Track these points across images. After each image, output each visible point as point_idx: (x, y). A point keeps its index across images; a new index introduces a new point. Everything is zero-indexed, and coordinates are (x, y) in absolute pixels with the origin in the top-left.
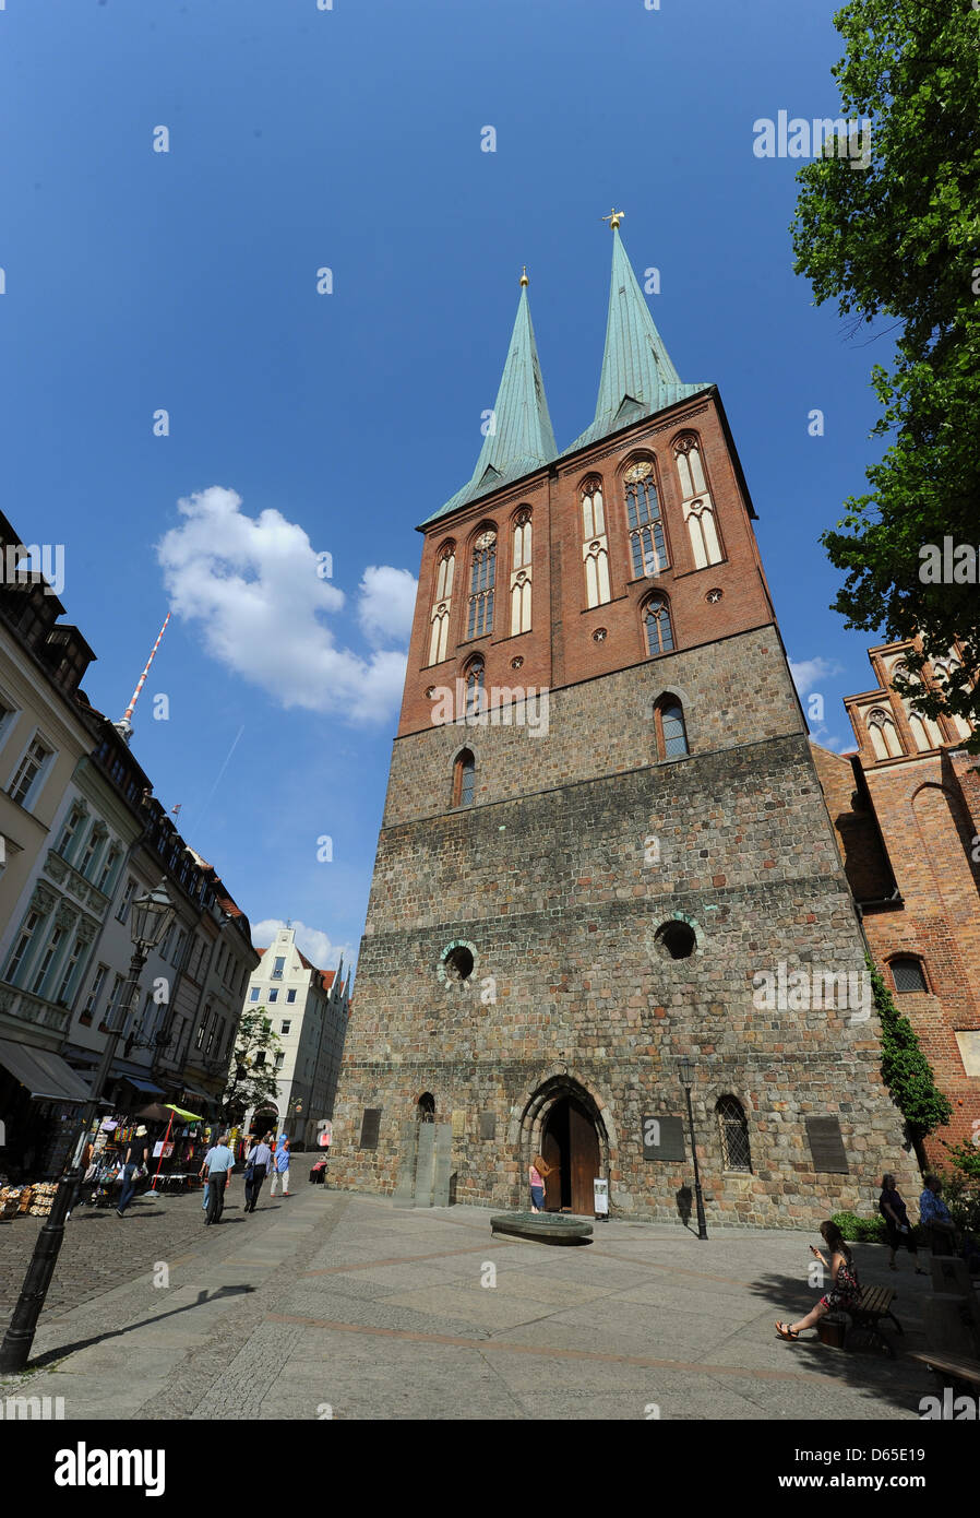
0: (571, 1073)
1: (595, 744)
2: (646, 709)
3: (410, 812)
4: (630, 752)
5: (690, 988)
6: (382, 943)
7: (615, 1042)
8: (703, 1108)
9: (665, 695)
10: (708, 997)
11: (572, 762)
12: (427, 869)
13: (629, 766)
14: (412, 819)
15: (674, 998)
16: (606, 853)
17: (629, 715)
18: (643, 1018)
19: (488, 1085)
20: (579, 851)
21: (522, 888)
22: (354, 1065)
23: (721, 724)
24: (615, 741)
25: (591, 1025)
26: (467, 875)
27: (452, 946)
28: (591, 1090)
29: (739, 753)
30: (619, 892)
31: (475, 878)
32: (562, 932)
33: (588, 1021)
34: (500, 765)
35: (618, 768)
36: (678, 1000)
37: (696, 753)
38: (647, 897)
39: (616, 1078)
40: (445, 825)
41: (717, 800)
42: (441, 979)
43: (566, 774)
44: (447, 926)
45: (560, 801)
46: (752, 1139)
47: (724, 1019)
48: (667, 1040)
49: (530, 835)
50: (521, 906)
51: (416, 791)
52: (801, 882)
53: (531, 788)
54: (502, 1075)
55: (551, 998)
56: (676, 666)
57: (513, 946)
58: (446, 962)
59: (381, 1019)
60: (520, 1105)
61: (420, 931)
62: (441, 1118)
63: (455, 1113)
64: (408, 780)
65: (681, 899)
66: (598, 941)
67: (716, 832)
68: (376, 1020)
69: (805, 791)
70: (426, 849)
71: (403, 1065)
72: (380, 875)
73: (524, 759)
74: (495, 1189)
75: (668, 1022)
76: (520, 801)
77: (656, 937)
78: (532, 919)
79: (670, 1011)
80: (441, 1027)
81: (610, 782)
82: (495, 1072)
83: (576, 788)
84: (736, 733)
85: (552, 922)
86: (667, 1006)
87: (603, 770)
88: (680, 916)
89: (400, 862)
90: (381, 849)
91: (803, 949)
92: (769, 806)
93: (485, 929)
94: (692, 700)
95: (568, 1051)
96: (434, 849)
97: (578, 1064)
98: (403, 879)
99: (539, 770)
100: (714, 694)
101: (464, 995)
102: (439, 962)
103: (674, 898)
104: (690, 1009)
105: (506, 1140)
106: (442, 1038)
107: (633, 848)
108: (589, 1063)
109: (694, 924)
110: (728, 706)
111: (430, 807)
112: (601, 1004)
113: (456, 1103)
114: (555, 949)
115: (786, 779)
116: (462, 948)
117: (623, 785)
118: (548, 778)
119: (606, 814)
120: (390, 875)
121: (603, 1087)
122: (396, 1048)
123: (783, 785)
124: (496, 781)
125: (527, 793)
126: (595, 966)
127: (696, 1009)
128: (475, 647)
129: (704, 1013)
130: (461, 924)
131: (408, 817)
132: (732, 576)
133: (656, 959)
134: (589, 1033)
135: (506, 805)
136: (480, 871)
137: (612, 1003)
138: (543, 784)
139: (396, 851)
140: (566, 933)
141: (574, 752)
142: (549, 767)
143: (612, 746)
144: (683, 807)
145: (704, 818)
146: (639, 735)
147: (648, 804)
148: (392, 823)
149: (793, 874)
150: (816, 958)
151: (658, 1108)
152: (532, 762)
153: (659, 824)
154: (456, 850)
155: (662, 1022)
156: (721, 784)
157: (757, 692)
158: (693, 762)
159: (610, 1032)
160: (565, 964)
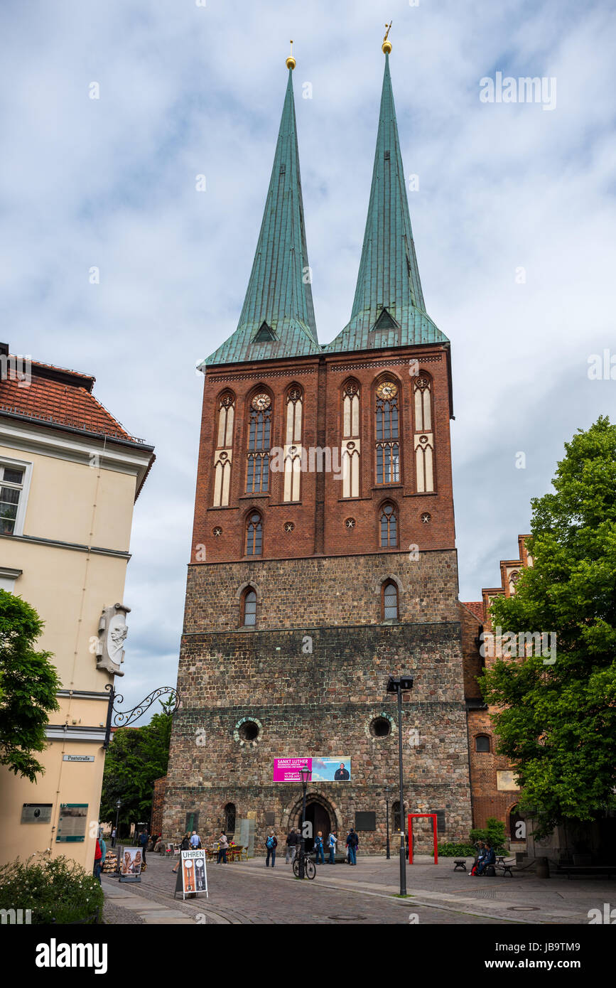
0: (320, 792)
1: (343, 603)
2: (377, 586)
3: (205, 625)
4: (365, 614)
5: (386, 752)
6: (190, 714)
8: (386, 807)
9: (389, 579)
10: (394, 756)
11: (327, 612)
12: (222, 669)
13: (363, 622)
14: (209, 631)
15: (377, 756)
16: (345, 675)
17: (366, 589)
18: (360, 766)
19: (270, 798)
20: (329, 671)
21: (291, 689)
22: (176, 788)
23: (418, 607)
24: (355, 604)
26: (253, 677)
27: (244, 720)
28: (330, 800)
29: (427, 627)
30: (352, 698)
31: (259, 678)
32: (317, 718)
34: (276, 604)
35: (356, 622)
36: (379, 757)
37: (403, 622)
38: (368, 703)
39: (344, 795)
40: (235, 639)
41: (411, 653)
42: (236, 740)
43: (323, 620)
44: (240, 708)
45: (318, 637)
46: (406, 820)
48: (371, 777)
49: (297, 656)
50: (291, 700)
51: (211, 610)
53: (298, 625)
54: (279, 793)
55: (309, 754)
56: (397, 561)
57: (286, 724)
58: (239, 729)
59: (194, 761)
60: (290, 808)
61: (220, 709)
62: (240, 815)
63: (249, 812)
64: (203, 600)
65: (386, 706)
66: (338, 725)
67: (409, 671)
68: (190, 762)
70: (221, 655)
71: (212, 788)
72: (184, 668)
73: (294, 603)
75: (372, 768)
77: (370, 724)
78: (298, 709)
79: (374, 763)
80: (238, 767)
81: (351, 631)
82: (275, 792)
83: (329, 631)
84: (426, 615)
85: (311, 711)
86: (373, 760)
87: (347, 622)
88: (384, 715)
89: (200, 661)
90: (184, 649)
91: (442, 737)
92: (437, 661)
93: (267, 712)
94: (404, 587)
95: (318, 782)
97: (323, 788)
98: (204, 673)
99: (304, 613)
100: (417, 587)
101: (253, 750)
102: (235, 729)
103: (382, 705)
104: (385, 762)
105: (280, 824)
106: (239, 773)
107: (362, 674)
108: (330, 788)
109: (391, 719)
110: (424, 596)
111: (222, 624)
113: (250, 808)
114: (312, 727)
115: (448, 647)
116: (251, 722)
117: (359, 634)
118: (311, 620)
119: (347, 651)
120: (193, 669)
121: (336, 799)
122: (206, 779)
123: (446, 650)
124: (273, 615)
125: (296, 628)
126: (335, 738)
128: (255, 502)
129: (392, 764)
130: (250, 707)
131: (205, 629)
132: (438, 507)
133: (369, 736)
135: (281, 633)
136: (262, 675)
138: (307, 624)
139: (196, 653)
140: (320, 719)
141: (328, 605)
142: (311, 613)
143: (354, 607)
144: (392, 654)
145: (403, 662)
146: (371, 603)
147: (372, 649)
148: (192, 632)
149: (443, 699)
151: (364, 808)
152: (300, 606)
153: (379, 662)
154: (244, 658)
156: (415, 644)
157: (441, 592)
158: (401, 628)
160: (318, 735)
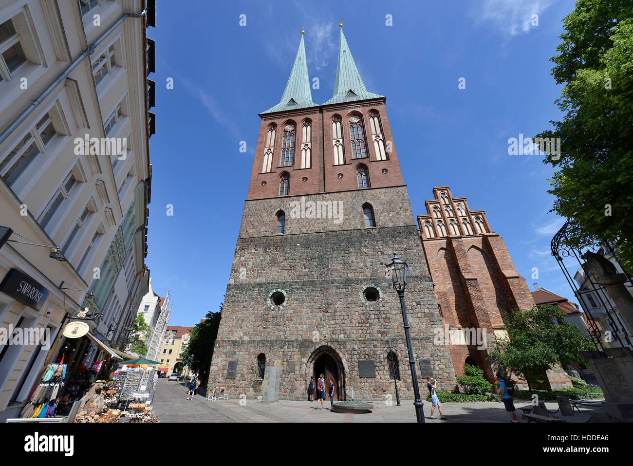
0: (329, 344)
2: (359, 207)
3: (253, 232)
4: (353, 222)
5: (377, 313)
6: (238, 288)
7: (348, 332)
8: (382, 357)
9: (366, 203)
10: (384, 316)
11: (329, 222)
12: (261, 258)
13: (353, 227)
14: (254, 236)
15: (371, 316)
16: (343, 260)
17: (352, 209)
18: (359, 323)
19: (292, 350)
20: (332, 258)
21: (307, 270)
22: (223, 341)
23: (387, 217)
24: (347, 217)
25: (337, 326)
26: (281, 262)
27: (274, 291)
28: (338, 351)
29: (395, 229)
30: (349, 275)
31: (285, 263)
32: (325, 289)
33: (336, 324)
34: (297, 219)
35: (348, 227)
36: (373, 316)
37: (378, 227)
38: (360, 278)
39: (348, 346)
40: (271, 240)
41: (387, 245)
42: (269, 305)
43: (326, 227)
44: (272, 283)
45: (324, 237)
46: (400, 368)
47: (390, 324)
48: (368, 332)
49: (310, 249)
50: (306, 277)
51: (257, 224)
52: (417, 277)
53: (311, 230)
54: (298, 345)
55: (320, 314)
56: (371, 193)
57: (304, 293)
58: (271, 298)
59: (238, 321)
60: (306, 357)
61: (259, 284)
62: (269, 364)
63: (276, 361)
64: (252, 219)
65: (373, 279)
66: (340, 293)
67: (386, 256)
68: (235, 321)
69: (417, 246)
70: (261, 250)
71: (249, 341)
72: (238, 258)
74: (295, 393)
75: (369, 325)
76: (307, 235)
77: (364, 293)
78: (312, 282)
79: (369, 321)
80: (269, 325)
82: (295, 344)
83: (331, 233)
84: (393, 222)
85: (321, 284)
86: (368, 319)
87: (342, 228)
88: (373, 285)
89: (248, 253)
90: (238, 247)
91: (417, 300)
92: (405, 249)
93: (290, 285)
94: (377, 207)
95: (328, 336)
96: (266, 249)
97: (332, 341)
98: (250, 261)
99: (314, 223)
100: (385, 206)
101: (280, 312)
102: (268, 298)
103: (371, 279)
104: (377, 320)
105: (300, 372)
106: (269, 330)
107: (354, 259)
108: (337, 341)
109: (378, 289)
110: (390, 211)
111: (263, 232)
112: (342, 317)
113: (276, 357)
114: (322, 295)
115: (411, 240)
116: (279, 292)
117: (350, 234)
118: (319, 227)
119: (343, 245)
120: (243, 258)
121: (343, 350)
122: (245, 334)
123: (410, 242)
124: (295, 225)
125: (309, 232)
126: (339, 303)
127: (379, 320)
128: (285, 169)
129: (383, 322)
130: (279, 282)
131: (252, 235)
132: (391, 166)
133: (364, 301)
134: (337, 328)
135: (300, 235)
136: (288, 261)
137: (346, 317)
138: (316, 230)
139: (246, 249)
140: (327, 289)
141: (329, 219)
142: (319, 223)
143: (346, 219)
144: (374, 246)
145: (381, 250)
146: (356, 216)
147: (360, 243)
148: (244, 236)
149: (413, 274)
150: (422, 303)
151: (365, 358)
152: (312, 220)
153: (365, 251)
154: (276, 251)
155: (366, 325)
156: (388, 239)
157: (400, 208)
158: (377, 230)
159: (346, 328)
160: (326, 301)
